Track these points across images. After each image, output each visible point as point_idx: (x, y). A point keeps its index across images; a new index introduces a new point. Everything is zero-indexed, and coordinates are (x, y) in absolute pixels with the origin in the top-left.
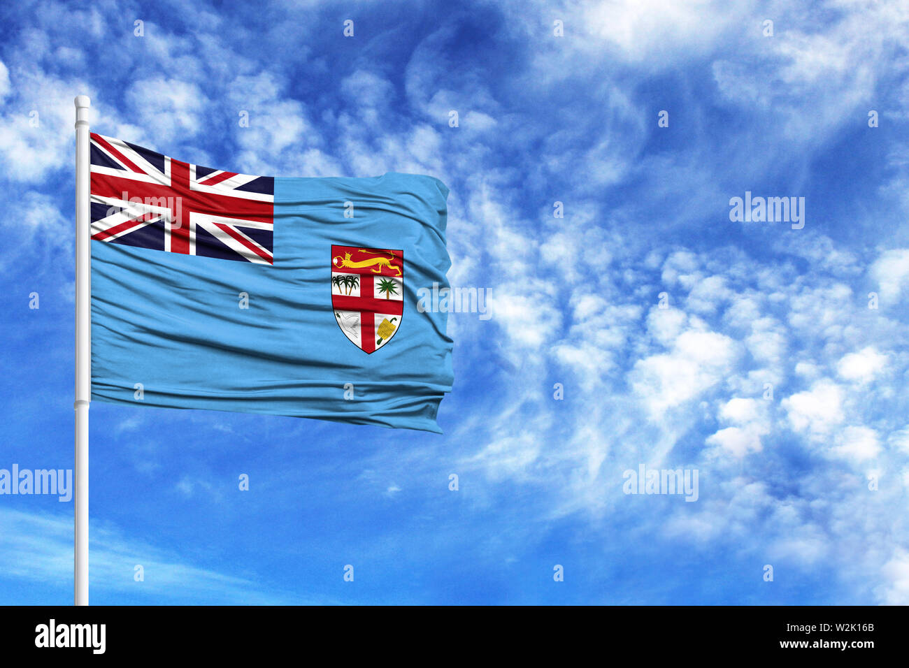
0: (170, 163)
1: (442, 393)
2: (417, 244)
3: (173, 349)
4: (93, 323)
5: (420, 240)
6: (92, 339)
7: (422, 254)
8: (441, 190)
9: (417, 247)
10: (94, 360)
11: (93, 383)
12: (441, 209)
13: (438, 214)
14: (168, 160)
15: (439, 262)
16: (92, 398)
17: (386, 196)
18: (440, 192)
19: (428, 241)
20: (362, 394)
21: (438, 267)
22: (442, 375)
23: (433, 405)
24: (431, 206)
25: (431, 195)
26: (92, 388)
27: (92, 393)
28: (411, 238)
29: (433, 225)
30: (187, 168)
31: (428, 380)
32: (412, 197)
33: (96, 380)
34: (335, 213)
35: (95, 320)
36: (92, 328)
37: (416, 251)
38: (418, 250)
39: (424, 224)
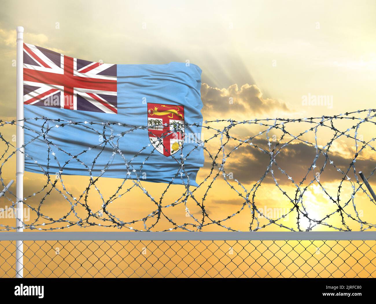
0: (63, 58)
1: (198, 168)
2: (186, 96)
3: (65, 146)
4: (25, 134)
5: (188, 94)
6: (25, 141)
7: (189, 101)
8: (198, 70)
9: (186, 98)
10: (26, 151)
11: (25, 163)
12: (198, 79)
13: (196, 82)
14: (62, 56)
15: (197, 105)
16: (25, 170)
17: (171, 73)
18: (198, 72)
19: (191, 95)
20: (159, 168)
21: (196, 107)
22: (199, 159)
23: (194, 173)
24: (193, 78)
25: (193, 73)
26: (25, 165)
27: (25, 167)
28: (183, 93)
29: (194, 87)
30: (72, 59)
31: (192, 161)
32: (184, 74)
33: (27, 161)
34: (145, 82)
35: (26, 133)
36: (24, 136)
37: (186, 100)
38: (187, 99)
39: (190, 87)
